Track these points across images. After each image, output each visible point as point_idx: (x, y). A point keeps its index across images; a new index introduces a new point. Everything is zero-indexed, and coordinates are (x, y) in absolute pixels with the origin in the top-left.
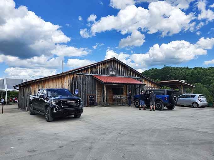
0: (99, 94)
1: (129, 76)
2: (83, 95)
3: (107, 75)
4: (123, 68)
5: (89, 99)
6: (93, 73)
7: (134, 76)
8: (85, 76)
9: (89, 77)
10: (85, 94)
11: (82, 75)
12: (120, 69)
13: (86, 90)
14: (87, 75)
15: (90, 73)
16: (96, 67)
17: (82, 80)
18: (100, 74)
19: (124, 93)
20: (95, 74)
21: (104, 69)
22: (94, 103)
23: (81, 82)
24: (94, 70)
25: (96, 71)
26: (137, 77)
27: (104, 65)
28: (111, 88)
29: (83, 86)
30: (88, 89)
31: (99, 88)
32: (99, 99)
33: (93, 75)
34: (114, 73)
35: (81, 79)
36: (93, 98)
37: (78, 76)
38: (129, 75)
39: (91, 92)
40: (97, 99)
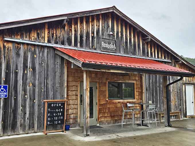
0: (74, 97)
1: (148, 56)
2: (25, 100)
3: (95, 49)
4: (134, 37)
5: (48, 112)
6: (56, 43)
7: (158, 57)
8: (33, 49)
9: (43, 52)
10: (32, 99)
11: (23, 44)
12: (126, 39)
13: (34, 85)
14: (38, 46)
15: (49, 41)
16: (66, 28)
17: (21, 59)
18: (76, 45)
19: (136, 94)
20: (63, 43)
21: (88, 34)
22: (62, 122)
23: (21, 66)
24: (60, 33)
25: (66, 36)
26: (165, 58)
27: (87, 23)
28: (105, 83)
29: (24, 75)
30: (40, 83)
31: (74, 83)
32: (74, 111)
33: (58, 46)
34: (112, 46)
35: (18, 55)
36: (59, 108)
37: (10, 45)
38: (148, 53)
39: (51, 94)
40: (68, 110)
